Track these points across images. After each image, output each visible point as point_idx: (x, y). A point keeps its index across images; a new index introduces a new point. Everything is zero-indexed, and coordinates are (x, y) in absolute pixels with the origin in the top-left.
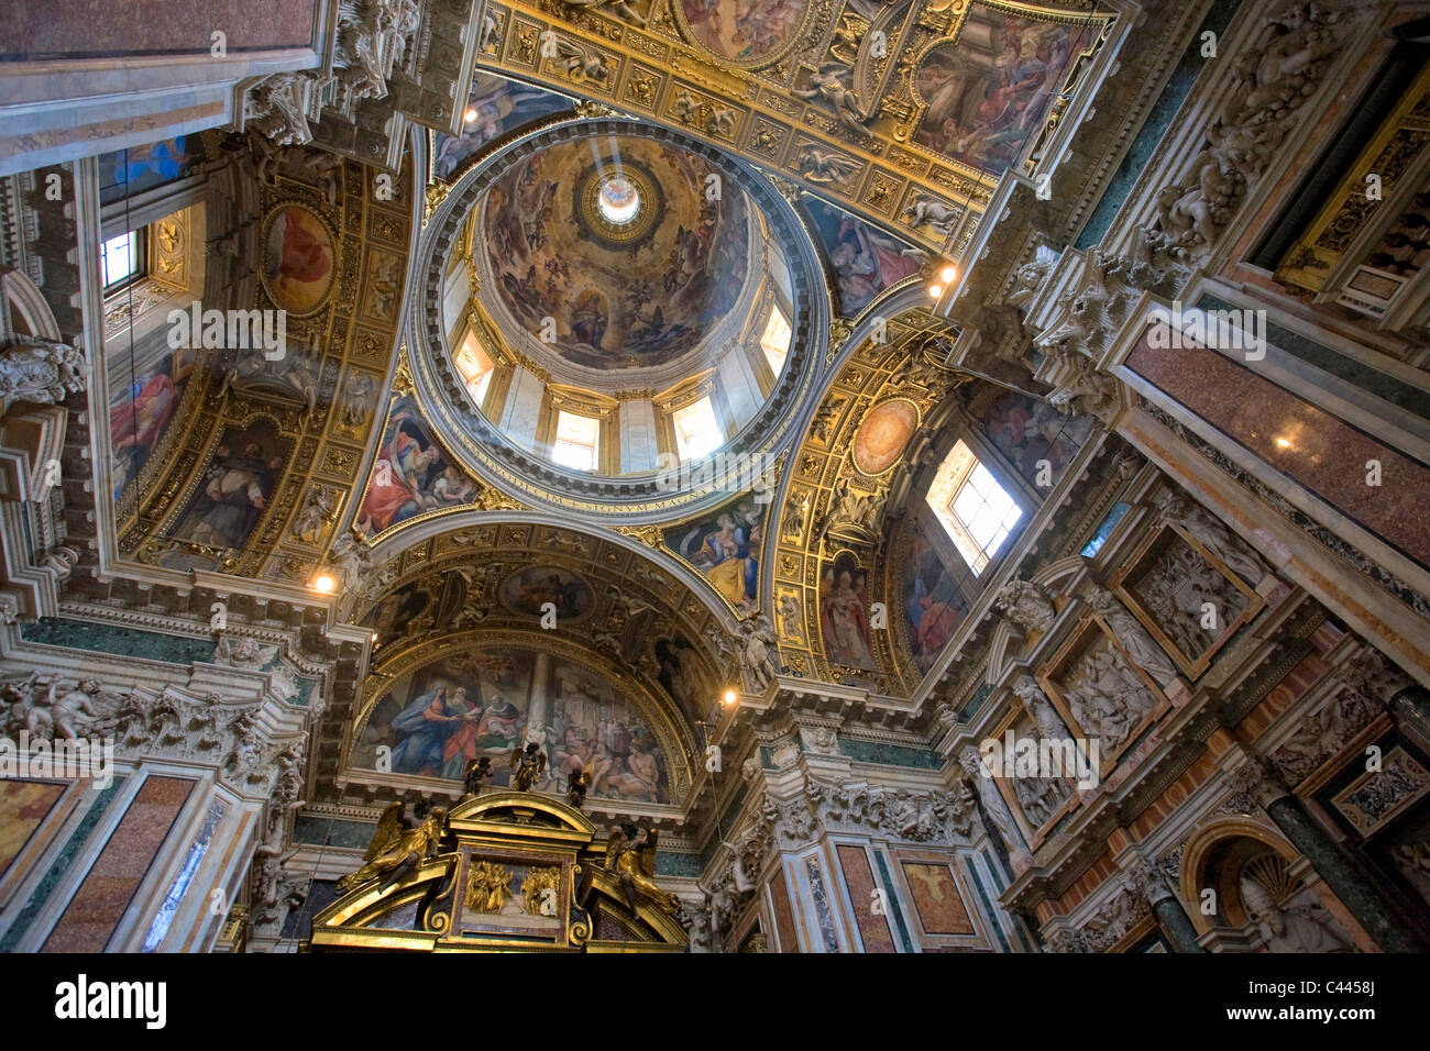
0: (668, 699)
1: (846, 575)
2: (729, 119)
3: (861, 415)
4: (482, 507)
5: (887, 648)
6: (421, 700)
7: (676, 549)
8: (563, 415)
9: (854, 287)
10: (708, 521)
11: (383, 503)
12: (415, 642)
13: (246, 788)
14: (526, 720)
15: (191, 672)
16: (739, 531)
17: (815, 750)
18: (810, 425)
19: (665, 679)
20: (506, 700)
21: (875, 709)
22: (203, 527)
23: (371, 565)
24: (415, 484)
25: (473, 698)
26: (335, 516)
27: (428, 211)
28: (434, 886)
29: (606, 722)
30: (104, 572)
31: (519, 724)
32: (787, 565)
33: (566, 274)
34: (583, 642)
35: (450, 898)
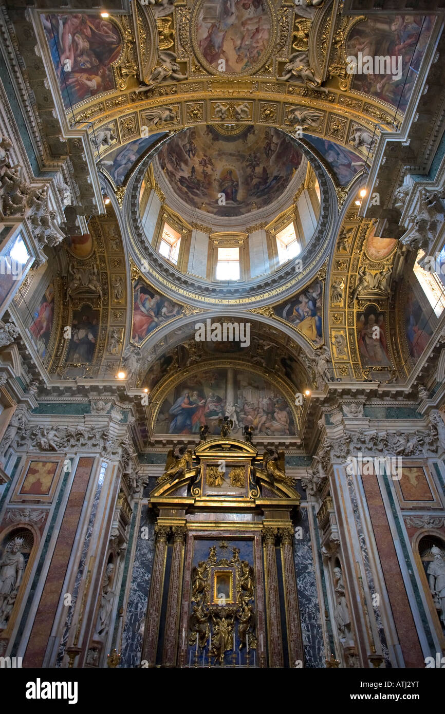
0: (291, 384)
1: (372, 317)
2: (245, 109)
3: (365, 232)
4: (185, 315)
5: (398, 353)
6: (179, 400)
7: (280, 315)
8: (220, 250)
9: (342, 172)
10: (295, 299)
11: (141, 327)
12: (173, 375)
13: (112, 456)
14: (226, 402)
15: (84, 418)
16: (311, 303)
17: (350, 416)
18: (336, 245)
19: (288, 375)
20: (216, 394)
21: (384, 391)
22: (76, 356)
23: (141, 357)
24: (153, 314)
25: (201, 396)
26: (122, 341)
27: (120, 200)
28: (192, 479)
29: (263, 398)
30: (48, 385)
31: (223, 405)
32: (336, 318)
33: (212, 164)
34: (248, 361)
35: (200, 482)
